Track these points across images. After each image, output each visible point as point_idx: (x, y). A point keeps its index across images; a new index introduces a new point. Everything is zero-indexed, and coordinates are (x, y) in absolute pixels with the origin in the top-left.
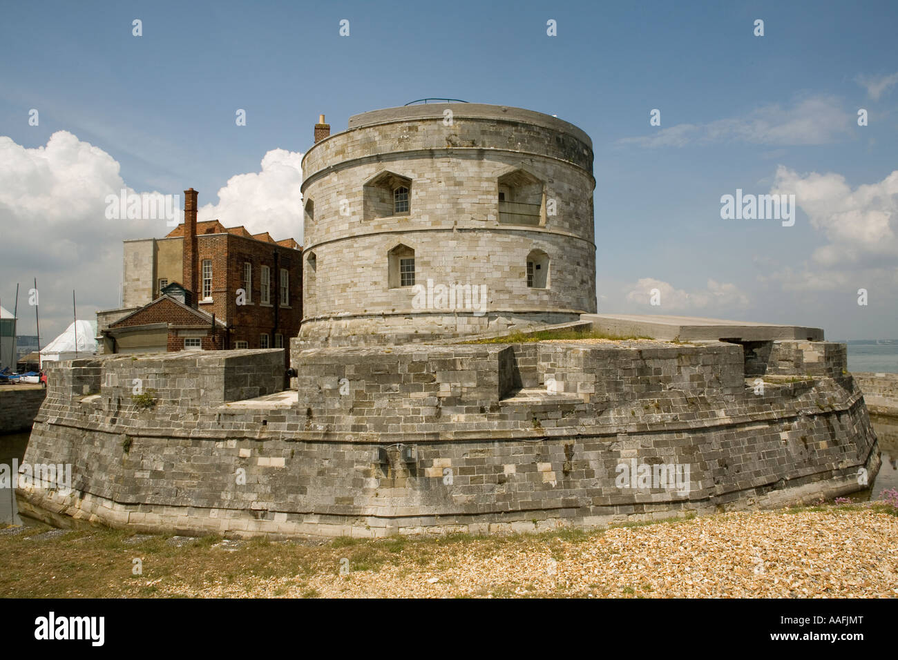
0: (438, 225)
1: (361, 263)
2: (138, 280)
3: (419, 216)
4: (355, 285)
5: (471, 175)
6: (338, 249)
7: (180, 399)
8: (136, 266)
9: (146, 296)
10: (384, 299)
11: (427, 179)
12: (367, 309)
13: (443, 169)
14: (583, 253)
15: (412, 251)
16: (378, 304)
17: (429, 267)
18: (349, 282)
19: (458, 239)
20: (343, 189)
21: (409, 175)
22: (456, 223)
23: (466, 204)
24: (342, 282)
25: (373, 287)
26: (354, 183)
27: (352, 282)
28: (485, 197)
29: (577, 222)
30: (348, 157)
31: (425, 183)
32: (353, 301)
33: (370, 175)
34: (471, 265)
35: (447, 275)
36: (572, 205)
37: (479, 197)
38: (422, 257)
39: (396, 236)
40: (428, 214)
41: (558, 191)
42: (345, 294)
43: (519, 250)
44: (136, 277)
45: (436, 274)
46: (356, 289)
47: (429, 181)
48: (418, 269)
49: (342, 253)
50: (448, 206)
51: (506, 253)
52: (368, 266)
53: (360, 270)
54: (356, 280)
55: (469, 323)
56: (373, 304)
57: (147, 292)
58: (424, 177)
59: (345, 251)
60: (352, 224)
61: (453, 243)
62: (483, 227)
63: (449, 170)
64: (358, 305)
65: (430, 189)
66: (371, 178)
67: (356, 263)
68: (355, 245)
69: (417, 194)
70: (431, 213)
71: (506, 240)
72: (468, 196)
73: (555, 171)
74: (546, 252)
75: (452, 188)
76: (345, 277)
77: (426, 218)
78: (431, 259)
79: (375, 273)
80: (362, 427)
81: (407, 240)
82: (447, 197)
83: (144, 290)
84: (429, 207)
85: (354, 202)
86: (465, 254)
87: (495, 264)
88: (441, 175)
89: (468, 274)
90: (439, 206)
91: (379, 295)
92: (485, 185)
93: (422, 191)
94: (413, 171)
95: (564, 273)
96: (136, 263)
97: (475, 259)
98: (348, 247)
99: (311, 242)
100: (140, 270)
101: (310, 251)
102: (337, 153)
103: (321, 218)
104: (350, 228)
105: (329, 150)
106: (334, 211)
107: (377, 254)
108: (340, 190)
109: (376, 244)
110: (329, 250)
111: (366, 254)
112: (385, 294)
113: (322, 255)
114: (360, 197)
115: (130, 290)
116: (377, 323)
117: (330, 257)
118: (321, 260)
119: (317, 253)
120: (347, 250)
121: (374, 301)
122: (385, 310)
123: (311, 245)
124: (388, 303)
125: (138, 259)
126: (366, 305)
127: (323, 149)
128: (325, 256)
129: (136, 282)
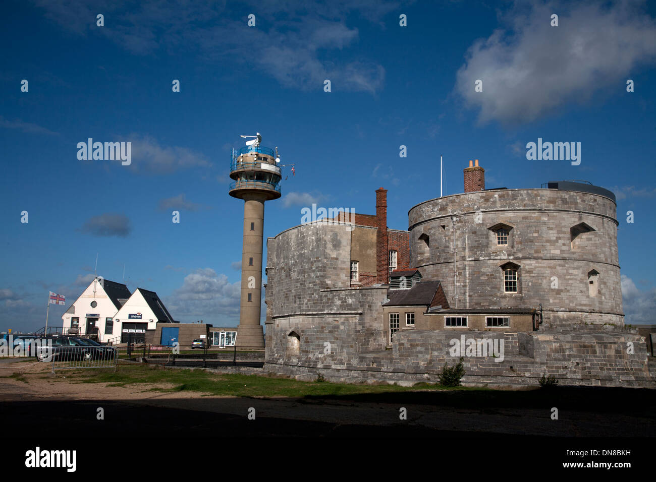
1: (572, 277)
2: (337, 259)
4: (568, 291)
6: (552, 265)
9: (344, 275)
10: (587, 302)
15: (599, 274)
16: (585, 305)
17: (606, 286)
20: (554, 226)
21: (595, 228)
24: (557, 288)
25: (581, 294)
26: (563, 224)
27: (566, 289)
30: (559, 207)
32: (567, 302)
33: (574, 222)
38: (603, 279)
39: (591, 264)
42: (560, 296)
44: (335, 257)
46: (568, 294)
47: (602, 234)
49: (555, 268)
52: (576, 279)
54: (568, 288)
56: (581, 305)
57: (345, 272)
59: (557, 267)
60: (562, 252)
64: (571, 304)
66: (576, 224)
67: (568, 277)
68: (566, 265)
77: (602, 256)
79: (581, 285)
83: (342, 269)
85: (564, 237)
88: (606, 231)
91: (584, 299)
94: (596, 226)
96: (335, 243)
98: (560, 265)
99: (509, 255)
100: (339, 250)
101: (508, 261)
102: (549, 202)
103: (526, 241)
104: (561, 253)
105: (539, 198)
106: (544, 239)
107: (582, 274)
108: (551, 226)
109: (581, 267)
110: (540, 265)
111: (575, 272)
112: (588, 299)
113: (531, 267)
114: (569, 235)
115: (329, 268)
116: (585, 317)
117: (542, 269)
118: (528, 270)
119: (523, 264)
120: (561, 267)
121: (582, 303)
122: (589, 310)
123: (512, 257)
124: (590, 305)
125: (337, 239)
126: (576, 305)
127: (530, 195)
128: (535, 268)
129: (335, 260)
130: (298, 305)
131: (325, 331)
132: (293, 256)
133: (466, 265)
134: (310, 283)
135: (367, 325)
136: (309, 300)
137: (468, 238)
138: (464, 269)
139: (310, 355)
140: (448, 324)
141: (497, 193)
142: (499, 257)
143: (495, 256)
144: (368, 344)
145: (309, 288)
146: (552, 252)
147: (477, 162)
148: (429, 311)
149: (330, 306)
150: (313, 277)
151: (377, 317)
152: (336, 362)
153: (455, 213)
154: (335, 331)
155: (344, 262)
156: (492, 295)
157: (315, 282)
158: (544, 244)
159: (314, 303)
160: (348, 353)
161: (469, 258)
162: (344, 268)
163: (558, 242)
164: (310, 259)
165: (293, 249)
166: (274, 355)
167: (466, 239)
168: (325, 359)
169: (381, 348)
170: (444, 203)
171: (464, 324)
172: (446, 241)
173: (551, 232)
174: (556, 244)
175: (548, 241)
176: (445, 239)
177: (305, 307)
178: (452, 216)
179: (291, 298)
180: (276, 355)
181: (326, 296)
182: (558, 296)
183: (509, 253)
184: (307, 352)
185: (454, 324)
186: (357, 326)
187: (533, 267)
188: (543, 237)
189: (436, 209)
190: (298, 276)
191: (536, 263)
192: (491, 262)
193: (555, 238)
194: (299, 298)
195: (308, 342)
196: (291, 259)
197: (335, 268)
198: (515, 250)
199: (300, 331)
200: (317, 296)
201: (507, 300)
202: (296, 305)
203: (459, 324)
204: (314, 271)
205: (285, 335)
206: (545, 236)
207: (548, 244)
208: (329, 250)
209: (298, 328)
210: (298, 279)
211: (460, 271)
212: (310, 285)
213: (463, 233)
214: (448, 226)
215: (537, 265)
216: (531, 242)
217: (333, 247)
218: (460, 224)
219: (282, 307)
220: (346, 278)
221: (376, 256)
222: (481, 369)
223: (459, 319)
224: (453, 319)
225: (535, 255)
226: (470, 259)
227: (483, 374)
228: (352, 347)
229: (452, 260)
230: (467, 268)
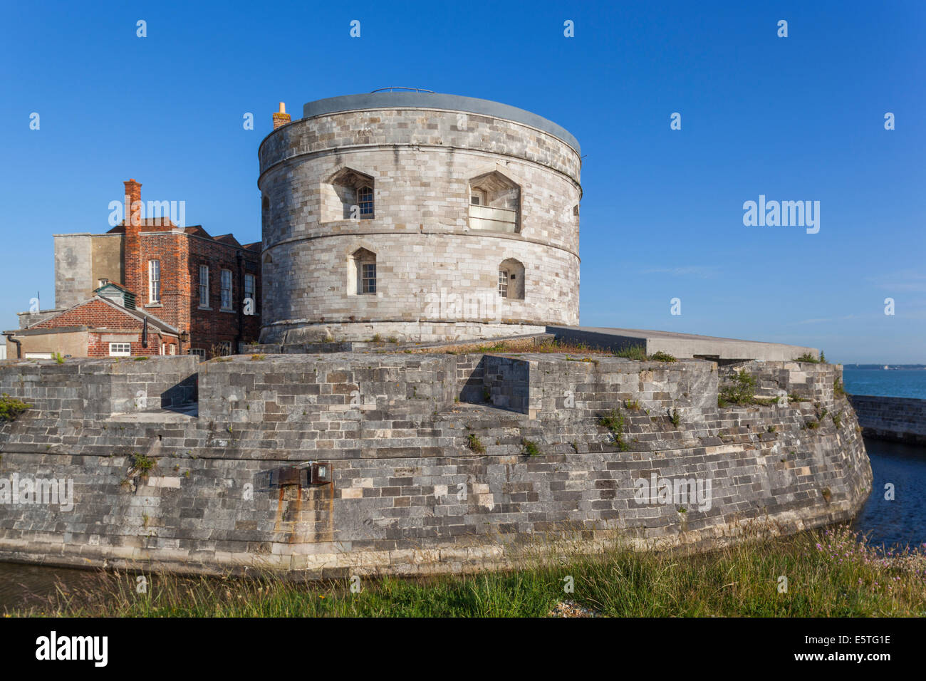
0: (402, 228)
1: (319, 267)
2: (73, 279)
3: (381, 218)
4: (312, 290)
5: (439, 175)
6: (295, 251)
7: (60, 411)
8: (69, 264)
9: (82, 298)
10: (342, 306)
11: (391, 178)
12: (324, 316)
13: (408, 168)
14: (563, 264)
15: (373, 255)
16: (337, 311)
17: (390, 273)
18: (306, 287)
19: (423, 244)
20: (300, 185)
21: (370, 172)
22: (421, 227)
23: (433, 206)
24: (298, 287)
25: (331, 293)
26: (310, 179)
27: (309, 287)
28: (454, 199)
29: (557, 231)
30: (303, 149)
31: (388, 182)
32: (310, 307)
33: (327, 171)
34: (437, 272)
35: (411, 281)
36: (552, 212)
37: (448, 199)
38: (384, 262)
39: (358, 238)
40: (391, 216)
41: (536, 196)
42: (302, 300)
43: (492, 258)
44: (71, 277)
45: (399, 281)
46: (312, 295)
48: (379, 275)
50: (414, 208)
51: (476, 261)
52: (325, 269)
53: (317, 274)
54: (312, 285)
55: (434, 332)
56: (330, 311)
58: (387, 175)
59: (302, 253)
61: (417, 248)
62: (452, 232)
63: (415, 168)
64: (315, 312)
65: (394, 189)
66: (329, 174)
67: (314, 267)
69: (379, 193)
70: (395, 215)
71: (476, 246)
72: (436, 198)
73: (534, 175)
74: (521, 261)
75: (419, 188)
76: (302, 281)
78: (394, 264)
79: (334, 277)
80: (270, 442)
81: (369, 243)
82: (413, 198)
83: (80, 291)
84: (392, 208)
86: (431, 261)
87: (465, 271)
88: (406, 174)
89: (433, 281)
90: (403, 207)
91: (337, 301)
92: (455, 186)
93: (385, 190)
94: (376, 168)
95: (541, 284)
96: (70, 260)
97: (442, 266)
99: (267, 243)
100: (75, 269)
101: (266, 252)
102: (292, 145)
103: (276, 217)
105: (283, 142)
106: (290, 211)
107: (336, 258)
109: (334, 246)
110: (286, 252)
112: (344, 300)
115: (64, 291)
116: (335, 330)
117: (286, 259)
118: (277, 263)
121: (332, 308)
122: (344, 318)
124: (347, 310)
125: (72, 256)
126: (323, 312)
129: (71, 282)
155: (81, 283)
158: (290, 218)
162: (82, 290)
163: (303, 211)
174: (302, 215)
187: (279, 258)
191: (283, 251)
193: (301, 206)
197: (70, 291)
208: (63, 270)
215: (283, 254)
216: (279, 218)
225: (282, 238)
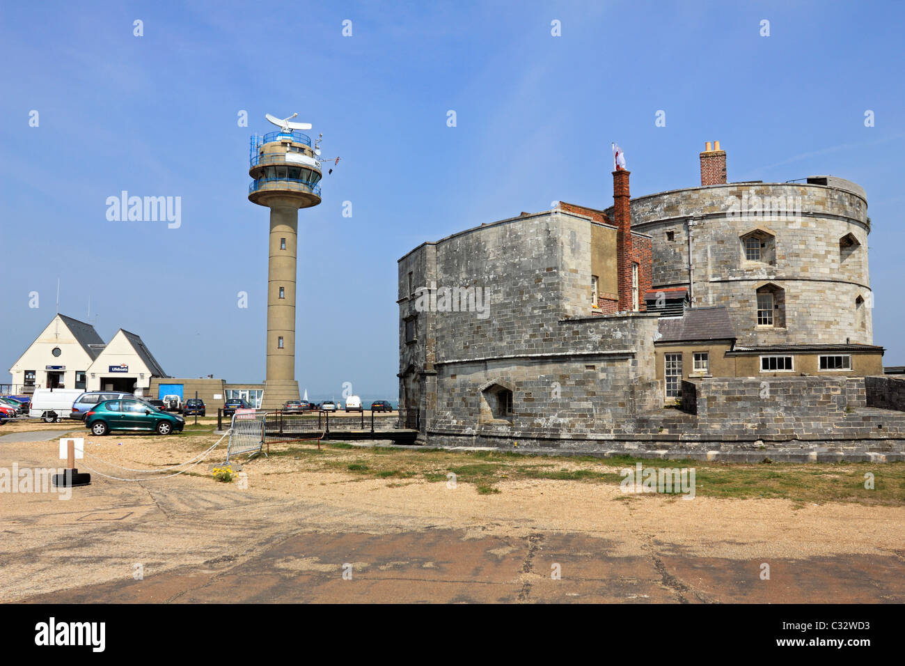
1: (841, 305)
2: (576, 271)
3: (864, 275)
4: (838, 323)
6: (820, 289)
8: (573, 251)
9: (585, 297)
20: (823, 236)
24: (826, 319)
25: (849, 327)
26: (832, 234)
27: (835, 320)
30: (828, 210)
32: (837, 337)
33: (843, 231)
38: (867, 308)
39: (858, 288)
42: (830, 330)
44: (574, 268)
46: (837, 327)
49: (824, 292)
52: (845, 308)
53: (840, 311)
54: (838, 319)
57: (585, 291)
59: (827, 291)
60: (831, 271)
66: (844, 235)
67: (837, 305)
69: (862, 257)
76: (828, 314)
79: (850, 315)
83: (583, 287)
85: (833, 251)
91: (852, 334)
93: (864, 255)
96: (574, 246)
98: (830, 289)
99: (769, 274)
100: (578, 258)
101: (768, 282)
102: (817, 203)
103: (791, 255)
104: (830, 273)
105: (806, 197)
106: (812, 253)
107: (851, 301)
108: (819, 236)
109: (850, 292)
110: (808, 288)
111: (844, 298)
112: (855, 334)
113: (797, 291)
114: (838, 249)
115: (568, 285)
117: (810, 294)
118: (794, 294)
119: (787, 286)
120: (830, 292)
123: (772, 277)
125: (575, 241)
127: (796, 192)
128: (802, 292)
129: (574, 274)
130: (507, 343)
131: (568, 383)
132: (494, 267)
133: (708, 288)
134: (534, 308)
135: (640, 372)
136: (532, 336)
137: (711, 250)
138: (706, 293)
139: (541, 421)
140: (765, 367)
141: (753, 187)
142: (756, 277)
143: (751, 275)
144: (645, 400)
145: (533, 317)
146: (822, 270)
147: (718, 144)
148: (735, 349)
149: (580, 343)
150: (541, 300)
151: (650, 359)
152: (594, 429)
153: (691, 215)
154: (589, 382)
155: (584, 277)
156: (746, 330)
157: (546, 307)
158: (813, 260)
159: (545, 340)
160: (614, 415)
161: (714, 276)
162: (585, 286)
163: (827, 258)
164: (534, 271)
165: (491, 257)
166: (449, 422)
167: (709, 251)
168: (573, 425)
169: (658, 406)
170: (673, 200)
171: (789, 367)
172: (675, 253)
173: (820, 243)
174: (826, 260)
175: (816, 256)
176: (675, 251)
177: (524, 347)
178: (686, 220)
179: (489, 334)
180: (455, 421)
181: (568, 329)
182: (828, 330)
183: (769, 271)
184: (530, 415)
185: (773, 367)
186: (630, 373)
187: (799, 291)
188: (811, 250)
189: (658, 209)
190: (505, 299)
191: (803, 285)
192: (745, 283)
193: (824, 253)
194: (509, 333)
195: (533, 400)
196: (489, 273)
197: (574, 286)
198: (777, 267)
199: (513, 384)
200: (551, 329)
201: (766, 335)
202: (504, 344)
203: (781, 367)
204: (541, 290)
205: (476, 390)
206: (812, 248)
207: (817, 260)
208: (567, 258)
209: (508, 379)
210: (506, 304)
211: (699, 296)
212: (535, 311)
213: (703, 242)
214: (679, 233)
215: (804, 288)
216: (796, 256)
217: (572, 253)
218: (698, 230)
219: (466, 347)
220: (587, 301)
221: (616, 270)
222: (839, 430)
223: (781, 360)
224: (773, 360)
225: (802, 275)
226: (715, 279)
227: (843, 437)
228: (622, 405)
229: (687, 281)
230: (710, 292)
